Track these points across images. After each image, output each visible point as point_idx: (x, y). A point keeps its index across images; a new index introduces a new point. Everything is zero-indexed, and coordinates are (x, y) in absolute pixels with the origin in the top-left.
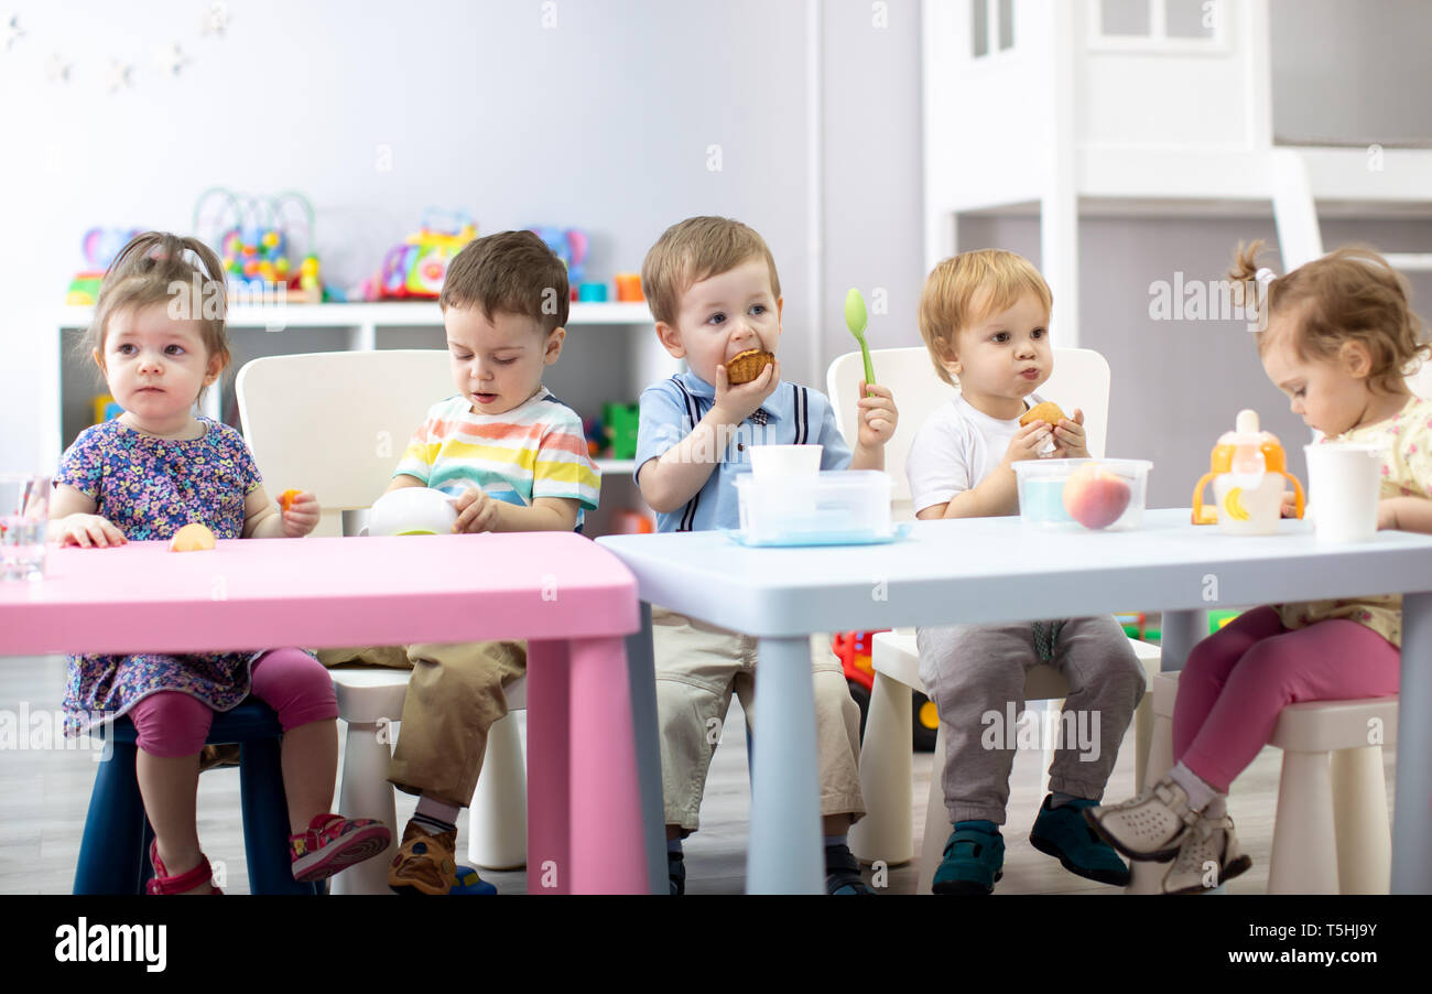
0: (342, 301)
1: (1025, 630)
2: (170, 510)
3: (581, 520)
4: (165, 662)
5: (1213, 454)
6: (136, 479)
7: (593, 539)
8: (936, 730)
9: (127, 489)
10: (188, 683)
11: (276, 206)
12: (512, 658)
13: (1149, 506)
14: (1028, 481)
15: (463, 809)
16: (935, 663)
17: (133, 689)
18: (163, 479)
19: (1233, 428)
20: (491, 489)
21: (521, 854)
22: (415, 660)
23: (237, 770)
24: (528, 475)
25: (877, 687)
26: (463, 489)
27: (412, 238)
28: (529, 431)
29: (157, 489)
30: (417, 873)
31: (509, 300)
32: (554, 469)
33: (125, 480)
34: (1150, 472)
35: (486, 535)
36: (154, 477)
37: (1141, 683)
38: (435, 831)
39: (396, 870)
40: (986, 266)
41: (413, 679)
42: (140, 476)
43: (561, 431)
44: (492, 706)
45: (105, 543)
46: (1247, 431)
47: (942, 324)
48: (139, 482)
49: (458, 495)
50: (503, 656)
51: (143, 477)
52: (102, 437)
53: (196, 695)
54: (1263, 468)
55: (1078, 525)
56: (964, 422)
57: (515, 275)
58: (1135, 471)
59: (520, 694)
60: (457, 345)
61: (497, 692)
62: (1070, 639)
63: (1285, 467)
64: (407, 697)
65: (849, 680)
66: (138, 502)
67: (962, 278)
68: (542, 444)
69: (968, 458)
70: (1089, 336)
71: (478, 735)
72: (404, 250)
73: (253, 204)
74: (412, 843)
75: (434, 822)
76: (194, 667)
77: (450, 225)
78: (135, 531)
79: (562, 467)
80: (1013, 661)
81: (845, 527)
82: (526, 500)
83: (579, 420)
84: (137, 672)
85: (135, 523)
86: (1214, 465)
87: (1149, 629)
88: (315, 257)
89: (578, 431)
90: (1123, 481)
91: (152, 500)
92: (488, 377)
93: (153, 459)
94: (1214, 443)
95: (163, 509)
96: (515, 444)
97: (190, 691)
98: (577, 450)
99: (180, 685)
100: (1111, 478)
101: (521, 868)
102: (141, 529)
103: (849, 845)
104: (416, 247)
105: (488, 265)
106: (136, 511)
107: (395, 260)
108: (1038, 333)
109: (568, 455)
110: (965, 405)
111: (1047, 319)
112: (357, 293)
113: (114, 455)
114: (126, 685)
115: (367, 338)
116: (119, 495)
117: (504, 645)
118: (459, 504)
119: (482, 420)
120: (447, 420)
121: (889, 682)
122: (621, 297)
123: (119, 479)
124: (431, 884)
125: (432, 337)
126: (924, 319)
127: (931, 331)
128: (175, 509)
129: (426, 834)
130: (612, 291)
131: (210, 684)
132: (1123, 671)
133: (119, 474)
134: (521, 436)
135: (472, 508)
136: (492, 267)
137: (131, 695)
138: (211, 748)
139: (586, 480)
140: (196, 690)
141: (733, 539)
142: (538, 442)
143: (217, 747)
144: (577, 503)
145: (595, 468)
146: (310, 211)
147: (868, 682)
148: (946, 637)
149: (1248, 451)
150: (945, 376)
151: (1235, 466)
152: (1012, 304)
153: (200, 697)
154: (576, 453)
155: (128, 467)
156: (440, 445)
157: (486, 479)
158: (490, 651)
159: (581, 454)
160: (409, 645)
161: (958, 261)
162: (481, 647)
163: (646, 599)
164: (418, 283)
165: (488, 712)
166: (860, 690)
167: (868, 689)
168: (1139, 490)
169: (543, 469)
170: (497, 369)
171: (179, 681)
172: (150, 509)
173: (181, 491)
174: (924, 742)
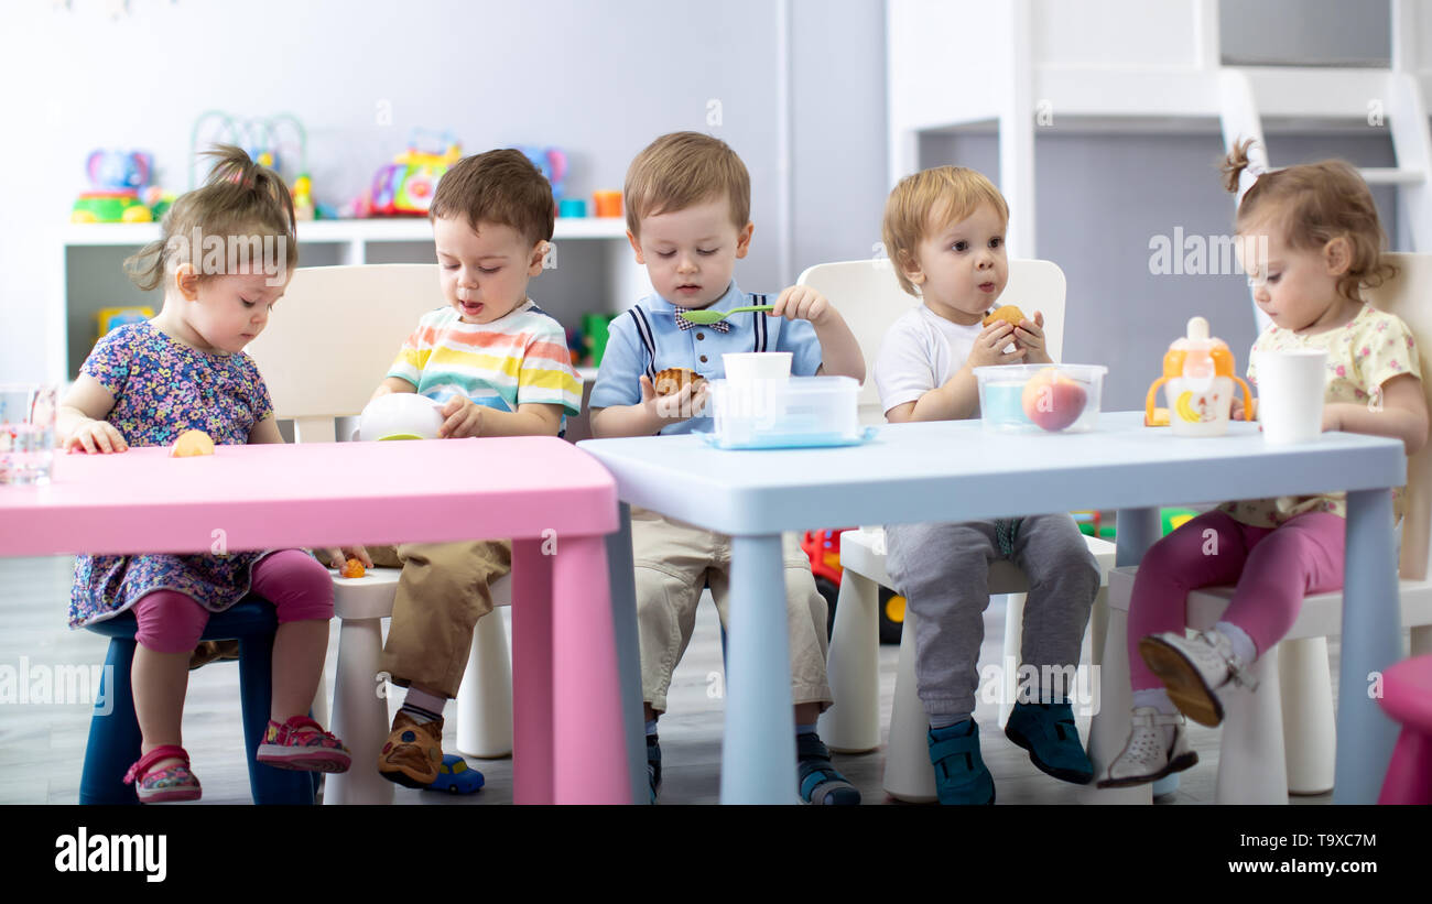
0: (333, 218)
1: (987, 525)
2: (191, 415)
3: (564, 426)
4: (171, 562)
5: (1165, 359)
6: (163, 382)
7: (574, 443)
8: (901, 624)
9: (153, 390)
10: (189, 585)
11: (270, 129)
12: (498, 557)
13: (1105, 409)
14: (988, 385)
15: (449, 701)
16: (903, 558)
17: (138, 585)
18: (188, 385)
19: (1184, 334)
20: (478, 395)
21: (508, 744)
22: (405, 560)
23: (237, 663)
24: (513, 382)
25: (845, 581)
26: (450, 395)
27: (401, 157)
28: (514, 340)
29: (182, 393)
30: (407, 760)
31: (493, 212)
32: (539, 377)
33: (152, 382)
34: (1105, 377)
35: (473, 439)
36: (180, 381)
37: (1095, 577)
38: (423, 720)
39: (385, 757)
40: (944, 180)
41: (403, 577)
42: (167, 379)
43: (544, 340)
44: (478, 602)
45: (110, 449)
46: (1197, 336)
47: (904, 236)
48: (165, 385)
49: (444, 402)
50: (489, 555)
51: (170, 379)
52: (134, 337)
53: (195, 597)
54: (1212, 373)
55: (1036, 427)
56: (928, 326)
57: (499, 190)
58: (1091, 376)
59: (505, 589)
60: (445, 255)
61: (483, 588)
62: (1028, 535)
63: (1233, 371)
64: (397, 595)
65: (817, 576)
66: (162, 404)
67: (922, 192)
68: (526, 353)
69: (933, 359)
70: (1046, 247)
71: (464, 629)
72: (392, 169)
73: (248, 126)
74: (402, 731)
75: (423, 712)
76: (198, 570)
77: (436, 145)
78: (155, 431)
79: (546, 374)
80: (978, 554)
81: (816, 430)
82: (511, 406)
83: (562, 330)
84: (143, 570)
85: (156, 422)
86: (1166, 370)
87: (1104, 527)
88: (308, 176)
89: (561, 341)
90: (1079, 385)
91: (175, 403)
92: (473, 286)
93: (181, 365)
94: (1166, 349)
95: (185, 414)
96: (501, 352)
97: (190, 593)
98: (561, 359)
99: (182, 586)
100: (1067, 382)
101: (507, 757)
102: (160, 430)
103: (818, 733)
104: (404, 166)
105: (474, 178)
106: (159, 413)
107: (384, 178)
108: (995, 242)
109: (551, 363)
110: (928, 312)
111: (1003, 229)
112: (347, 210)
113: (144, 356)
114: (132, 582)
115: (357, 254)
116: (144, 395)
117: (490, 545)
118: (445, 410)
119: (470, 328)
120: (438, 328)
121: (858, 579)
122: (599, 213)
123: (147, 380)
124: (419, 771)
125: (423, 251)
126: (887, 233)
127: (894, 243)
128: (196, 415)
129: (415, 723)
130: (590, 207)
131: (210, 588)
132: (1078, 565)
133: (147, 375)
134: (507, 344)
135: (457, 415)
136: (478, 180)
137: (136, 591)
138: (211, 643)
139: (568, 387)
140: (196, 593)
141: (708, 442)
142: (522, 350)
143: (218, 643)
144: (560, 409)
145: (577, 376)
146: (302, 132)
147: (836, 578)
148: (914, 534)
149: (1199, 355)
150: (908, 287)
151: (1186, 371)
152: (970, 214)
153: (198, 599)
154: (559, 361)
155: (156, 369)
156: (430, 352)
157: (473, 385)
158: (476, 549)
159: (564, 362)
160: (399, 544)
161: (918, 177)
162: (466, 546)
163: (625, 500)
164: (406, 201)
165: (473, 608)
166: (829, 586)
167: (837, 585)
168: (1095, 394)
169: (527, 378)
170: (483, 279)
171: (181, 581)
172: (172, 411)
173: (204, 398)
174: (890, 635)
